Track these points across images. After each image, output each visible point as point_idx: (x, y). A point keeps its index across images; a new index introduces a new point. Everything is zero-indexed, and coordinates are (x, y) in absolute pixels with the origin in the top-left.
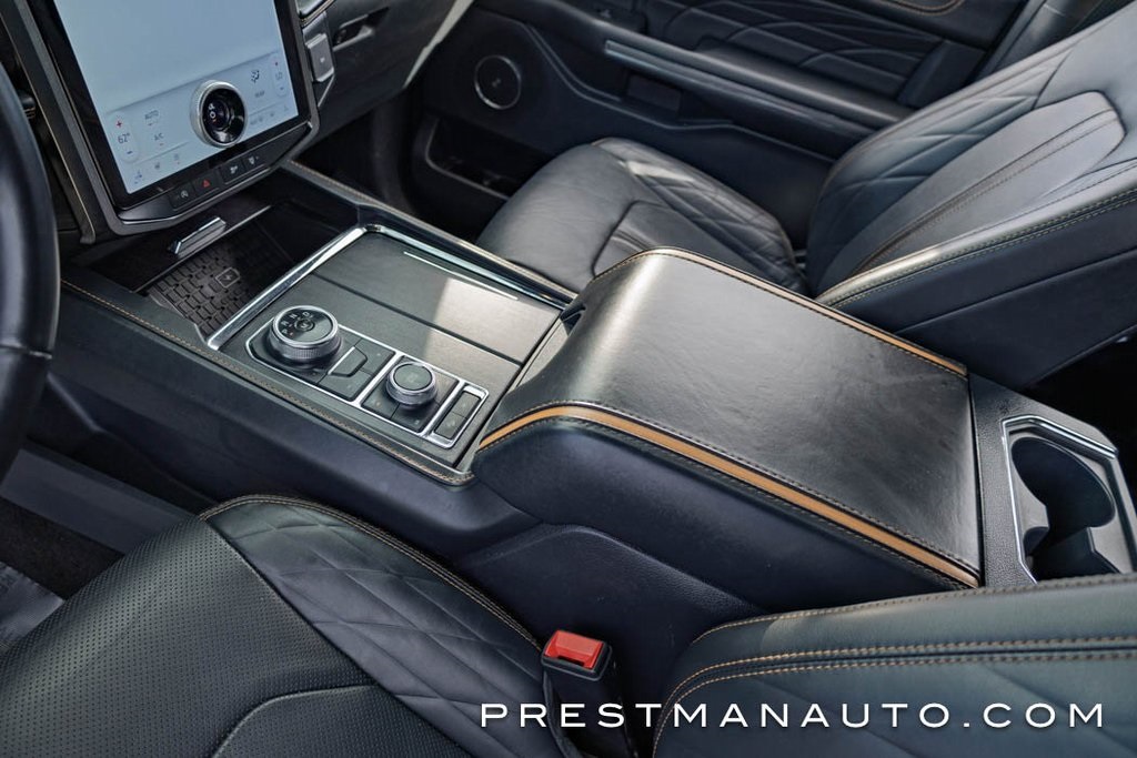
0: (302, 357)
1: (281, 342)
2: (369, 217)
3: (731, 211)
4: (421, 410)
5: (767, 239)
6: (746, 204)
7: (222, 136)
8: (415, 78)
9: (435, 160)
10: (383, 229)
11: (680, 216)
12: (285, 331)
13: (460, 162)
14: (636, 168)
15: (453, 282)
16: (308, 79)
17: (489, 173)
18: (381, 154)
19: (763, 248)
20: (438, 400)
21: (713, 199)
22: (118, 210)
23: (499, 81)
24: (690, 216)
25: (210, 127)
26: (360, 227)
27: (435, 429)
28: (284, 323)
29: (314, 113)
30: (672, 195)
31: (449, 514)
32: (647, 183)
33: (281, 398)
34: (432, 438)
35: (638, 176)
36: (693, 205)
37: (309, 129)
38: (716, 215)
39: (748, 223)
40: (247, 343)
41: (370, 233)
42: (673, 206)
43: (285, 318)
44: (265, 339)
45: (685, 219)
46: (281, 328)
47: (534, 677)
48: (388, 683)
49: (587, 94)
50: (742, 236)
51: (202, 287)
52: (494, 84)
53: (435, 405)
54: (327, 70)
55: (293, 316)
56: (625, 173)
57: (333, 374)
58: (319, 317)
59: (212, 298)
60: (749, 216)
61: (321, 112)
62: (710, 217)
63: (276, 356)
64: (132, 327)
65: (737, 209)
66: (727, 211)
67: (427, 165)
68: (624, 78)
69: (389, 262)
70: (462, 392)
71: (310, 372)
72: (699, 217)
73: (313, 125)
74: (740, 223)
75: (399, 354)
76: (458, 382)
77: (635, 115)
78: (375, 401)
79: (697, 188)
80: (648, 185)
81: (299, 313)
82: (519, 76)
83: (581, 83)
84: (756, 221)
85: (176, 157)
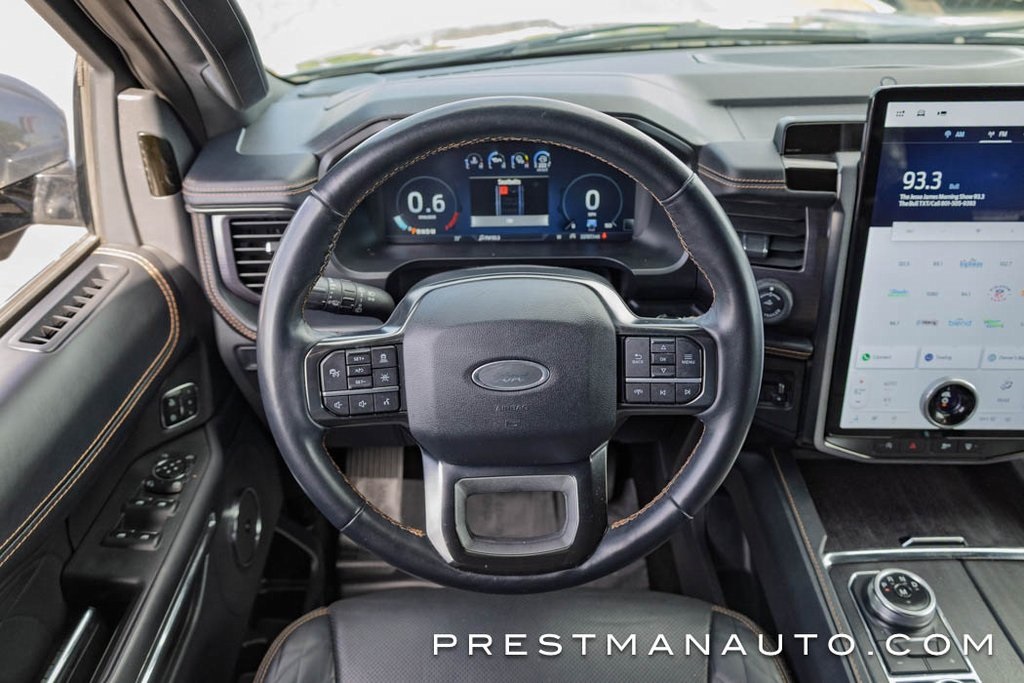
1: (874, 591)
12: (884, 585)
22: (826, 435)
28: (890, 579)
40: (854, 576)
43: (896, 576)
44: (865, 583)
46: (883, 582)
55: (902, 579)
63: (865, 599)
64: (788, 512)
81: (909, 579)
85: (894, 418)
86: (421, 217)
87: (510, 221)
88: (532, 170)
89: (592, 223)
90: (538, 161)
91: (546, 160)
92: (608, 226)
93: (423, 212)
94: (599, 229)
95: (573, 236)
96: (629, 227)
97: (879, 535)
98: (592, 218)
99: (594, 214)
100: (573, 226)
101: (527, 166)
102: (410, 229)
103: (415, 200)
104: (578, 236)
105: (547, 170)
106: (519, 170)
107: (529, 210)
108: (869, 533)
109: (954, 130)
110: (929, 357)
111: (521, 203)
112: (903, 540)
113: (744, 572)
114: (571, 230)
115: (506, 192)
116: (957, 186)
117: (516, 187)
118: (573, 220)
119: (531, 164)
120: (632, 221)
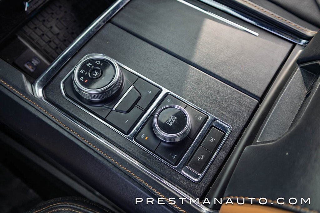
12: (82, 79)
15: (208, 22)
33: (75, 137)
51: (51, 27)
55: (89, 65)
57: (116, 110)
58: (106, 64)
59: (58, 34)
71: (101, 109)
75: (165, 91)
81: (93, 61)
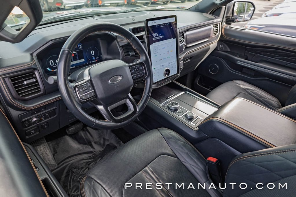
0: (173, 109)
1: (170, 106)
2: (186, 90)
3: (265, 96)
4: (191, 119)
5: (274, 103)
6: (270, 95)
7: (167, 76)
8: (196, 68)
9: (198, 83)
10: (188, 92)
11: (252, 97)
13: (204, 84)
14: (242, 86)
16: (179, 68)
17: (210, 87)
18: (188, 81)
19: (273, 105)
20: (194, 118)
21: (261, 94)
23: (214, 69)
24: (254, 97)
25: (165, 74)
26: (184, 92)
27: (193, 123)
29: (179, 73)
30: (250, 92)
31: (193, 135)
32: (244, 89)
34: (193, 124)
35: (242, 88)
36: (255, 94)
37: (178, 75)
38: (261, 97)
39: (270, 99)
40: (165, 106)
41: (186, 93)
42: (250, 94)
43: (171, 103)
44: (168, 106)
45: (253, 97)
46: (171, 104)
47: (205, 164)
48: (181, 159)
49: (232, 71)
50: (268, 102)
52: (213, 69)
53: (193, 119)
54: (182, 66)
55: (173, 103)
56: (240, 87)
57: (177, 112)
58: (177, 104)
60: (270, 98)
61: (180, 73)
62: (259, 97)
63: (169, 109)
65: (267, 96)
66: (264, 96)
67: (197, 84)
68: (241, 68)
69: (189, 98)
70: (198, 118)
71: (174, 111)
72: (256, 97)
73: (179, 75)
74: (267, 99)
75: (188, 111)
76: (198, 116)
77: (244, 76)
78: (184, 117)
79: (256, 91)
80: (245, 90)
82: (218, 68)
83: (231, 69)
84: (272, 99)
85: (160, 78)
86: (54, 66)
87: (76, 62)
88: (78, 49)
89: (94, 58)
90: (79, 46)
91: (81, 46)
92: (97, 58)
93: (54, 65)
94: (95, 59)
95: (90, 62)
96: (101, 57)
97: (163, 99)
98: (93, 57)
99: (94, 56)
100: (90, 60)
101: (77, 48)
102: (52, 70)
103: (51, 62)
104: (91, 62)
105: (81, 48)
106: (76, 49)
107: (80, 59)
108: (162, 100)
109: (157, 25)
110: (162, 66)
111: (78, 57)
112: (167, 99)
113: (139, 121)
114: (90, 61)
115: (74, 55)
116: (161, 35)
117: (76, 53)
118: (90, 58)
119: (78, 47)
120: (101, 56)
